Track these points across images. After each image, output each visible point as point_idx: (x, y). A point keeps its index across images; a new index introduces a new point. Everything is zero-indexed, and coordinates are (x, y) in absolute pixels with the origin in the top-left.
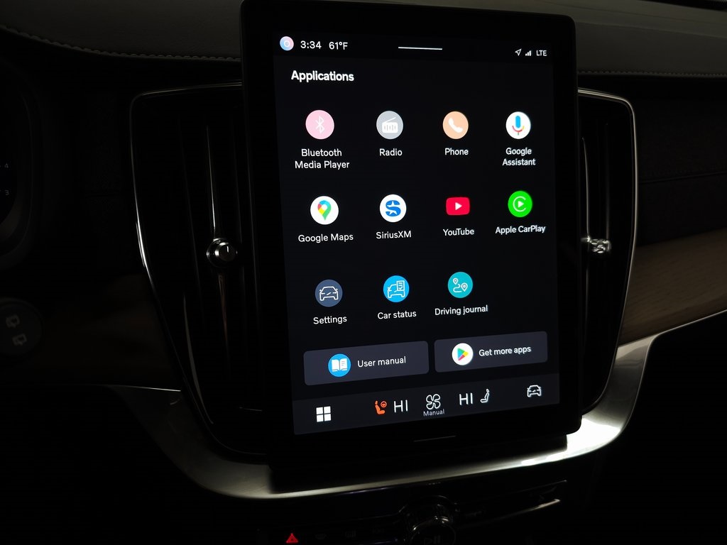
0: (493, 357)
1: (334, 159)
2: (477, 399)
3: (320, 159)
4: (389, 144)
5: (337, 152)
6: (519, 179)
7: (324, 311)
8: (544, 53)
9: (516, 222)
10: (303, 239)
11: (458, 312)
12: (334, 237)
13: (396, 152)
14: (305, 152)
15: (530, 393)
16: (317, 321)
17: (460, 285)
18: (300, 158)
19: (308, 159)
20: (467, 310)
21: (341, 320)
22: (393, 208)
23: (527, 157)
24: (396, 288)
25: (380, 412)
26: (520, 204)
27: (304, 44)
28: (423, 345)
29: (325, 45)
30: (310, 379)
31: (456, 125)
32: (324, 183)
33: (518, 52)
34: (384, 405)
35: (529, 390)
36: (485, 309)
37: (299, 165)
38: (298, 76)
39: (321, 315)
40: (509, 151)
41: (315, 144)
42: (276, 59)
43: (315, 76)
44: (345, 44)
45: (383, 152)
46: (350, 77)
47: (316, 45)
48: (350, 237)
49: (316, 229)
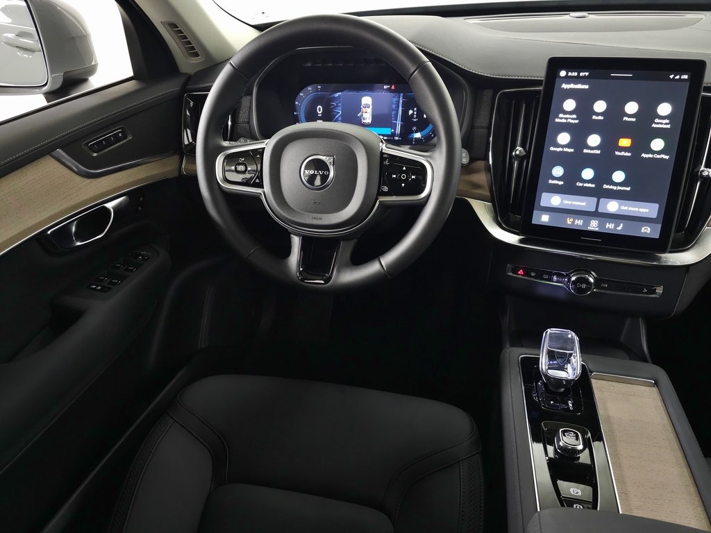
0: (628, 211)
1: (572, 119)
2: (616, 227)
3: (567, 119)
4: (598, 114)
5: (574, 116)
6: (660, 133)
7: (554, 178)
8: (686, 77)
9: (653, 152)
10: (552, 149)
11: (615, 188)
12: (566, 150)
13: (601, 118)
14: (561, 115)
15: (643, 230)
16: (550, 181)
17: (619, 176)
18: (558, 118)
19: (561, 118)
20: (619, 188)
21: (561, 183)
22: (594, 140)
23: (666, 124)
24: (588, 174)
25: (569, 223)
26: (658, 144)
27: (570, 74)
28: (595, 199)
29: (579, 74)
30: (543, 203)
32: (566, 127)
33: (671, 77)
34: (572, 220)
35: (643, 229)
36: (628, 189)
37: (557, 120)
38: (565, 86)
39: (553, 180)
40: (657, 120)
41: (566, 113)
42: (557, 80)
43: (572, 86)
44: (587, 74)
45: (594, 117)
46: (587, 87)
47: (575, 74)
48: (572, 150)
49: (558, 146)
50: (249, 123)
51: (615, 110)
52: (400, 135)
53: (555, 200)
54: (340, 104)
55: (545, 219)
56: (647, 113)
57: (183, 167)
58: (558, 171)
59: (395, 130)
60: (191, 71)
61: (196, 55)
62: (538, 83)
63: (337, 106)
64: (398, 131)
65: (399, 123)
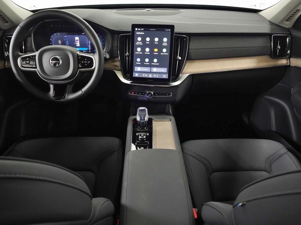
0: (159, 71)
1: (141, 43)
2: (156, 76)
3: (139, 43)
4: (148, 42)
5: (141, 42)
6: (165, 47)
8: (170, 30)
9: (164, 53)
10: (136, 53)
11: (155, 64)
12: (140, 53)
13: (148, 43)
14: (137, 42)
16: (137, 63)
17: (155, 60)
19: (138, 43)
20: (156, 64)
21: (140, 63)
22: (147, 50)
23: (166, 44)
24: (147, 60)
25: (143, 76)
26: (164, 50)
27: (138, 29)
28: (150, 68)
30: (135, 70)
31: (156, 39)
32: (139, 46)
33: (166, 30)
36: (158, 64)
37: (136, 44)
38: (137, 33)
40: (164, 43)
41: (138, 41)
42: (135, 31)
43: (139, 33)
44: (143, 29)
45: (147, 43)
46: (143, 33)
47: (140, 29)
48: (142, 53)
49: (138, 52)
50: (31, 47)
51: (152, 40)
52: (91, 50)
53: (139, 69)
54: (67, 40)
55: (136, 75)
56: (161, 41)
57: (6, 64)
58: (138, 60)
59: (89, 49)
60: (6, 29)
61: (7, 22)
62: (129, 32)
63: (66, 40)
64: (90, 49)
65: (90, 46)
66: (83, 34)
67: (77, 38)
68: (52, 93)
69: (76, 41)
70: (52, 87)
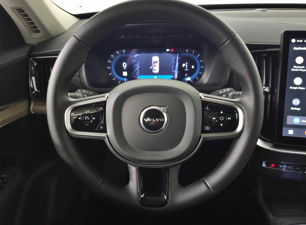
1: (302, 69)
3: (299, 69)
5: (303, 67)
7: (294, 106)
10: (291, 88)
12: (300, 88)
14: (295, 67)
16: (292, 108)
18: (293, 68)
19: (295, 69)
21: (299, 109)
27: (298, 41)
29: (303, 41)
30: (288, 123)
32: (298, 74)
37: (292, 70)
38: (295, 48)
39: (293, 107)
41: (298, 65)
42: (290, 45)
43: (300, 48)
47: (301, 41)
48: (304, 88)
49: (295, 86)
50: (79, 76)
53: (296, 120)
54: (138, 62)
55: (291, 132)
57: (31, 108)
58: (296, 102)
59: (173, 76)
60: (34, 43)
63: (136, 63)
65: (176, 72)
66: (168, 50)
67: (156, 59)
68: (133, 185)
69: (153, 64)
70: (133, 170)
